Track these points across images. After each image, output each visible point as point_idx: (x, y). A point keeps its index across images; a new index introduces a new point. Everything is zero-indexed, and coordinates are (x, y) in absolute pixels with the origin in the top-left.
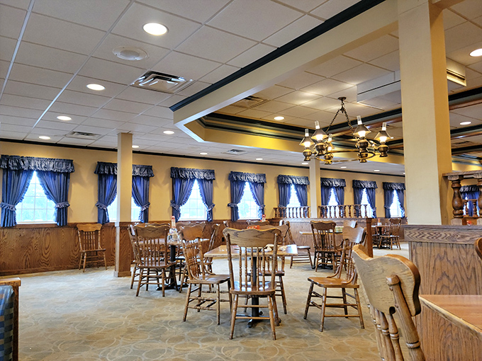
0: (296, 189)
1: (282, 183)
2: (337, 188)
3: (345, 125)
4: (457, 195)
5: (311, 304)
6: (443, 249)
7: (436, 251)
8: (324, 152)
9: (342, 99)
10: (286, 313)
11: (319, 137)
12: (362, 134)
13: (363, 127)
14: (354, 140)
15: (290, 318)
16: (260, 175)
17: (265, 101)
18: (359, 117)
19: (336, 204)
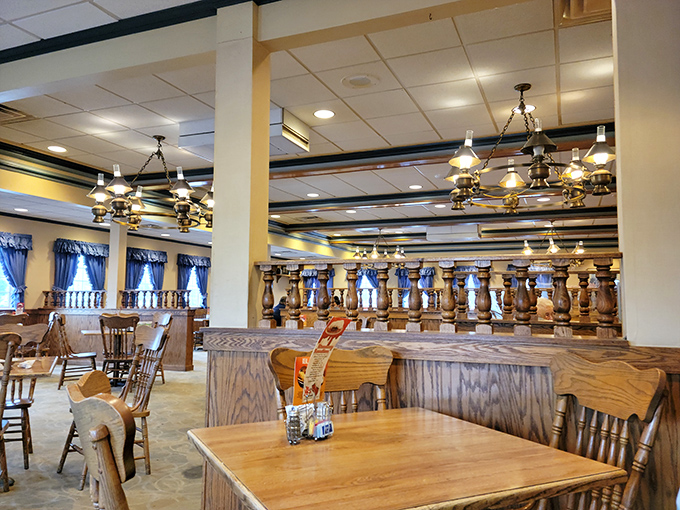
0: (87, 263)
1: (63, 253)
2: (154, 264)
3: (160, 176)
4: (268, 291)
5: (71, 448)
6: (246, 360)
7: (239, 362)
8: (125, 212)
9: (160, 138)
10: (27, 467)
11: (120, 189)
12: (183, 192)
13: (185, 184)
14: (171, 200)
15: (32, 475)
16: (21, 237)
17: (29, 118)
18: (179, 169)
19: (151, 288)
